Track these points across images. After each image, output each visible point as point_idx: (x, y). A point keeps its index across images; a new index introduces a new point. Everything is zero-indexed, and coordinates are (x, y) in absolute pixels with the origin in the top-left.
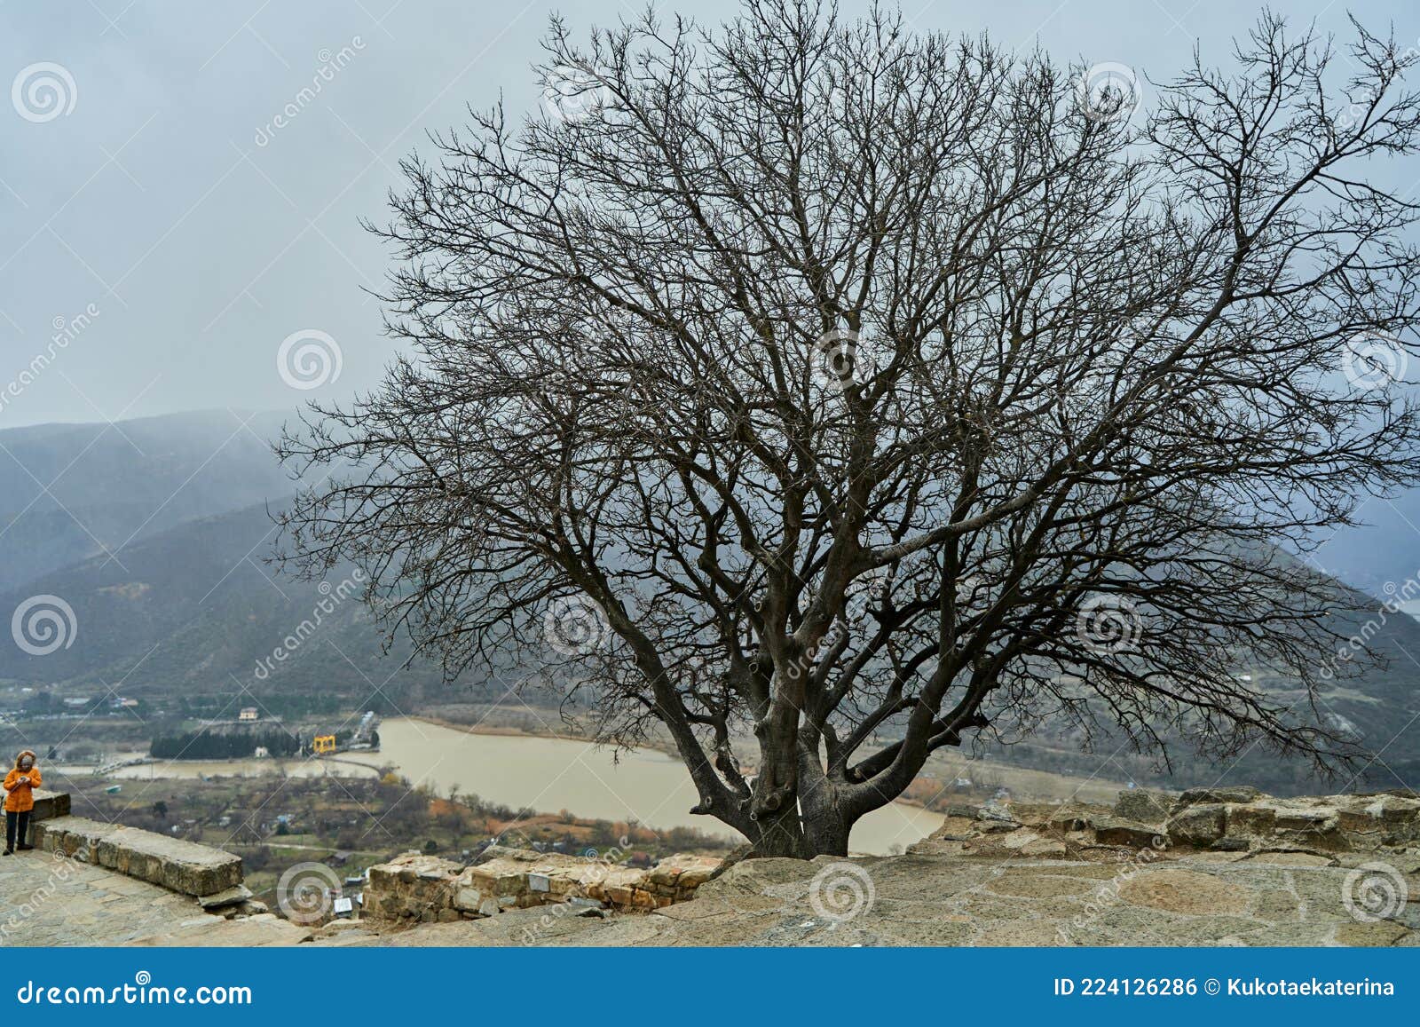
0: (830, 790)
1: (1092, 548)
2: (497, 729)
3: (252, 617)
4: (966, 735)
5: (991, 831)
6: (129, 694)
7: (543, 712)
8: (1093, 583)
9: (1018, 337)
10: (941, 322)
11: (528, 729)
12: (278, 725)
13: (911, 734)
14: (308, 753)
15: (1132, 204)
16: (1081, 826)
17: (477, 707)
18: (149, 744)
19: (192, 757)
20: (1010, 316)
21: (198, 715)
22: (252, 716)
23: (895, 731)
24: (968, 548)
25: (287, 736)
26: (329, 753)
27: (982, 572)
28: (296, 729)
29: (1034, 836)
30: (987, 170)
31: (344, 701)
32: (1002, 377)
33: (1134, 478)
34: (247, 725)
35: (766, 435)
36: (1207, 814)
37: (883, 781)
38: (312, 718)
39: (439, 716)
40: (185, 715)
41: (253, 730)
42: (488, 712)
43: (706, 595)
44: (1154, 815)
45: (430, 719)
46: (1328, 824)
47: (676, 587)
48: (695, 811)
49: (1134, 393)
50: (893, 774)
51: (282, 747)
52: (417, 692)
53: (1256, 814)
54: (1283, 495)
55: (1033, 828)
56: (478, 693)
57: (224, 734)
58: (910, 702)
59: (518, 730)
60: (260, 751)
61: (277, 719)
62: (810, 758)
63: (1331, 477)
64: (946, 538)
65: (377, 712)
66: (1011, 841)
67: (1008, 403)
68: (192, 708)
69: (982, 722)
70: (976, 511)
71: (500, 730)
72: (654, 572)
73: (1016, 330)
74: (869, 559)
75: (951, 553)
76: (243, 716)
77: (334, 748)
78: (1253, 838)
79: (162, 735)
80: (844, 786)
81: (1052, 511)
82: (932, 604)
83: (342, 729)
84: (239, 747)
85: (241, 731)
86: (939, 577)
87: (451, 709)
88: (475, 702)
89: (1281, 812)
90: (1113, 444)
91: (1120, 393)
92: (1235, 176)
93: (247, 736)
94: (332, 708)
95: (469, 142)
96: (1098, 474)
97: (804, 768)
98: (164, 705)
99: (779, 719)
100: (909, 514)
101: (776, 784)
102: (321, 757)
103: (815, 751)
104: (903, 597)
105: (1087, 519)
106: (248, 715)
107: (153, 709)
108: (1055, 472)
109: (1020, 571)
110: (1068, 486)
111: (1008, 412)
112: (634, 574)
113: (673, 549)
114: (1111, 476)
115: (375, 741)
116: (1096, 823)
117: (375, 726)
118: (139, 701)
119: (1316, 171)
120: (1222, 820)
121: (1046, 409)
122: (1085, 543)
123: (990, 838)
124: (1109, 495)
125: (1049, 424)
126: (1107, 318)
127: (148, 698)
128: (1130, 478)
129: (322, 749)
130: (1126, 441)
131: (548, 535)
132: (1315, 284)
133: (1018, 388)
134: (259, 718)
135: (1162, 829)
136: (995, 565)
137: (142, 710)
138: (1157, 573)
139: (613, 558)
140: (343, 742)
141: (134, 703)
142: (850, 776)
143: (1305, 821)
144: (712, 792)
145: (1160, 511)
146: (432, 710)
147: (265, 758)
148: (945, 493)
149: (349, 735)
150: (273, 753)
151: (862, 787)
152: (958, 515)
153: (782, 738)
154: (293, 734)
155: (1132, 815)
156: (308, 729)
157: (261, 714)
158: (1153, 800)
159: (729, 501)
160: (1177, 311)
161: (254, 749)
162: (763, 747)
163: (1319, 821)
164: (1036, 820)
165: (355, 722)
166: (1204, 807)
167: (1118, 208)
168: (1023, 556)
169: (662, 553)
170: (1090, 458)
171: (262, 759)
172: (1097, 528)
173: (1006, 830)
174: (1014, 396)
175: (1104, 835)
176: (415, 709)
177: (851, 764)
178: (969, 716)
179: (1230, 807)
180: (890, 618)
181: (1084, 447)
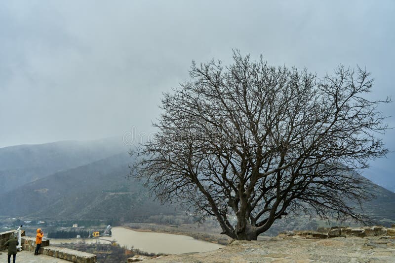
0: (253, 228)
1: (310, 173)
2: (145, 230)
3: (77, 198)
4: (283, 216)
5: (289, 235)
6: (42, 220)
7: (158, 225)
8: (311, 181)
9: (293, 127)
10: (276, 124)
11: (153, 230)
12: (83, 229)
13: (270, 216)
14: (92, 237)
15: (316, 98)
16: (309, 234)
17: (139, 224)
18: (47, 234)
19: (59, 238)
20: (291, 123)
21: (61, 226)
22: (76, 226)
23: (267, 215)
24: (282, 174)
25: (86, 232)
26: (97, 237)
27: (285, 180)
28: (89, 230)
29: (299, 236)
30: (285, 93)
31: (102, 222)
32: (289, 136)
33: (319, 157)
34: (74, 229)
35: (239, 148)
36: (337, 230)
37: (264, 226)
38: (93, 227)
39: (129, 226)
40: (57, 225)
41: (76, 230)
42: (142, 225)
43: (222, 184)
44: (325, 231)
45: (126, 227)
46: (363, 232)
47: (215, 183)
48: (221, 233)
49: (318, 139)
50: (266, 225)
51: (85, 235)
52: (122, 219)
53: (347, 230)
54: (352, 160)
55: (299, 235)
56: (140, 220)
57: (68, 231)
58: (269, 210)
59: (150, 231)
60: (78, 236)
61: (83, 227)
62: (247, 221)
63: (362, 156)
64: (278, 171)
65: (111, 225)
66: (294, 237)
67: (291, 142)
68: (59, 224)
69: (286, 214)
70: (284, 165)
71: (146, 230)
72: (210, 180)
73: (292, 125)
74: (260, 176)
75: (279, 175)
76: (74, 226)
77: (99, 235)
78: (347, 235)
79: (51, 232)
80: (255, 227)
81: (301, 165)
82: (275, 186)
83: (102, 230)
84: (72, 235)
85: (73, 230)
86: (276, 181)
87: (131, 224)
88: (139, 222)
89: (353, 230)
90: (314, 150)
91: (315, 139)
92: (335, 96)
93: (74, 232)
94: (98, 224)
95: (180, 90)
96: (311, 157)
97: (246, 223)
98: (52, 223)
99: (241, 211)
100: (269, 166)
101: (241, 226)
102: (95, 238)
103: (248, 219)
104: (268, 185)
105: (308, 167)
106: (75, 226)
107: (49, 224)
108: (301, 156)
109: (294, 180)
110: (304, 159)
111: (291, 143)
112: (205, 180)
113: (215, 174)
114: (314, 157)
115: (110, 233)
116: (312, 233)
117: (111, 229)
118: (45, 222)
119: (352, 95)
120: (340, 232)
121: (299, 143)
122: (308, 173)
123: (289, 237)
124: (313, 162)
125: (300, 146)
126: (311, 123)
127: (48, 221)
128: (318, 157)
129: (95, 236)
130: (317, 149)
131: (187, 171)
132: (353, 118)
133: (293, 138)
134: (78, 227)
135: (327, 234)
136: (288, 179)
137: (45, 225)
138: (326, 179)
139: (200, 177)
140: (101, 234)
141: (43, 222)
142: (257, 225)
143: (358, 231)
144: (225, 229)
145: (326, 165)
146: (126, 225)
147: (80, 238)
148: (276, 162)
149: (103, 232)
150: (82, 237)
151: (260, 227)
152: (280, 166)
153: (242, 215)
154: (87, 231)
155: (321, 232)
156: (92, 230)
157: (79, 226)
158: (325, 229)
159: (230, 162)
160: (326, 121)
161: (77, 235)
162: (238, 218)
163: (361, 231)
164: (300, 233)
165: (105, 228)
166: (337, 229)
167: (314, 98)
168: (295, 176)
169: (212, 175)
170: (309, 153)
171: (79, 238)
172: (311, 169)
173: (293, 235)
174: (292, 140)
175: (314, 235)
176: (122, 224)
177: (256, 223)
178: (283, 213)
179: (342, 229)
180: (264, 190)
181: (308, 151)
